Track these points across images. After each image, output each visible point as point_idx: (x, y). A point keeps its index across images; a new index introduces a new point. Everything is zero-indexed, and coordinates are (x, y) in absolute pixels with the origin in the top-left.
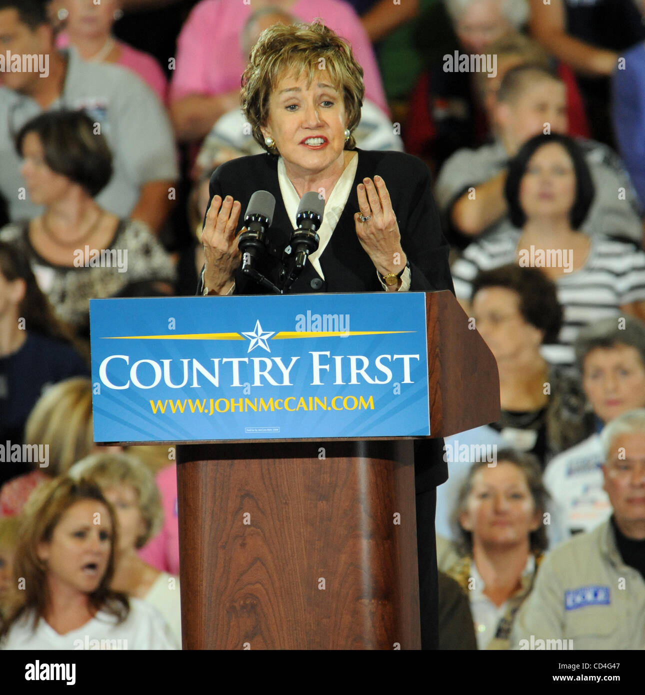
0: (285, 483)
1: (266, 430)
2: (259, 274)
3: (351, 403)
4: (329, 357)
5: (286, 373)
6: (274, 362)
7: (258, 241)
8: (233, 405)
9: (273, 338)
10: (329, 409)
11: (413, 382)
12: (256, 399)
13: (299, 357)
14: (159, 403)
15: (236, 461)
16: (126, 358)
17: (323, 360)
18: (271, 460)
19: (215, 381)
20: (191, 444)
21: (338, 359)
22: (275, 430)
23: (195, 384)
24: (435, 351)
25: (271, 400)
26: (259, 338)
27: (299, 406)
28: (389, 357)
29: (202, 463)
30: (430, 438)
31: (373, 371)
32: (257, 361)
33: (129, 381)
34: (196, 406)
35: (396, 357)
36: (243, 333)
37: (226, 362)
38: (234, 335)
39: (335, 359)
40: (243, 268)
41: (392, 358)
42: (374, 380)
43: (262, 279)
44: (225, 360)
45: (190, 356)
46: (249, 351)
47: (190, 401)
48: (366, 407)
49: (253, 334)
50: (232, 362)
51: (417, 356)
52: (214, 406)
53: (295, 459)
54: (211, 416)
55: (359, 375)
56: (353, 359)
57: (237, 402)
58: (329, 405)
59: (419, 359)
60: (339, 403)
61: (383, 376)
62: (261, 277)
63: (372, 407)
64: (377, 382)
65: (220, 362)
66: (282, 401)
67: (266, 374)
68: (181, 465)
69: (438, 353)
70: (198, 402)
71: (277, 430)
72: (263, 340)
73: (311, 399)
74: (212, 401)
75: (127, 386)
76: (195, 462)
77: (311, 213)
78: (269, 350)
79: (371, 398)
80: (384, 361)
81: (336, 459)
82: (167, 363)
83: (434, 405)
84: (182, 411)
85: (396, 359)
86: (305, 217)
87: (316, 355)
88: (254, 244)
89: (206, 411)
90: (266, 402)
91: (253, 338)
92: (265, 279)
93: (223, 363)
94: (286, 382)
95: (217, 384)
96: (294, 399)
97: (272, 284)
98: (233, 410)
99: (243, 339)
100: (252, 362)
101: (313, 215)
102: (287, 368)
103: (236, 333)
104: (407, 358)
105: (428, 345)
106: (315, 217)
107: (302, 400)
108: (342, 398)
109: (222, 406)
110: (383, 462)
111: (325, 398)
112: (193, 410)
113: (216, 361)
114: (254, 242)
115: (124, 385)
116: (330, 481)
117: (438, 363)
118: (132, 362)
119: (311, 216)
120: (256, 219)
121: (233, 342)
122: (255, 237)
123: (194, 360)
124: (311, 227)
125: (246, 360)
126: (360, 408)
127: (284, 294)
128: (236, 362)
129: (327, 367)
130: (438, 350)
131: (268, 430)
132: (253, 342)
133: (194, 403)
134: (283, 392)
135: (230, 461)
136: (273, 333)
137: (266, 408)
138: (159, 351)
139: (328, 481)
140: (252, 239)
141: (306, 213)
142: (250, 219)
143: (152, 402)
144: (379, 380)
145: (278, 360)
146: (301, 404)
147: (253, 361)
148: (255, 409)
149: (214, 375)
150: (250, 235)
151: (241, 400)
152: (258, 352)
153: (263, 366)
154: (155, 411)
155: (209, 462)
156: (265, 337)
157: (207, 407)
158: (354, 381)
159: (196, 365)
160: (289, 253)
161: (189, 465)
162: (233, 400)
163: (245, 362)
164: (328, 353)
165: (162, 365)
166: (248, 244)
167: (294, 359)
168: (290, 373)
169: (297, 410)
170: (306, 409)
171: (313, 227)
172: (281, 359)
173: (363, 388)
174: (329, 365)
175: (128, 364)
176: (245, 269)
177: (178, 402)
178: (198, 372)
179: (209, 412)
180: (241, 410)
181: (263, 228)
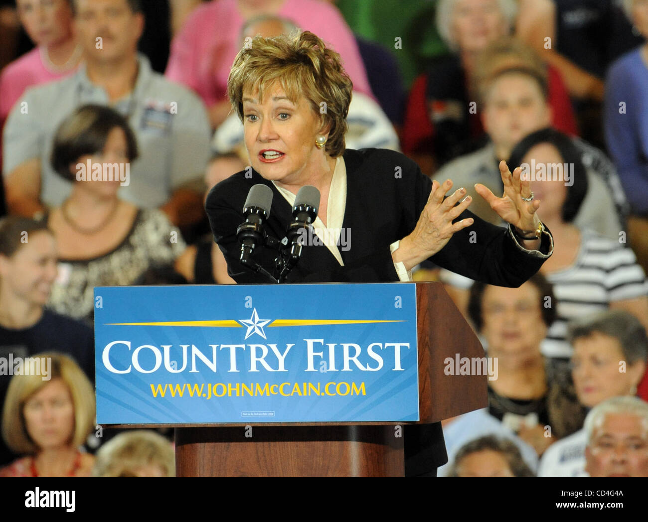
0: (280, 466)
1: (261, 414)
2: (256, 264)
3: (343, 389)
4: (323, 344)
5: (281, 359)
6: (270, 349)
7: (256, 232)
8: (230, 389)
9: (270, 326)
10: (323, 394)
11: (403, 370)
12: (252, 384)
13: (294, 345)
14: (160, 387)
15: (233, 444)
16: (128, 344)
17: (317, 347)
18: (266, 444)
19: (213, 367)
20: (189, 426)
21: (332, 347)
22: (271, 414)
23: (194, 370)
24: (425, 340)
25: (267, 384)
26: (255, 325)
27: (293, 391)
28: (380, 345)
29: (200, 446)
30: (419, 423)
31: (365, 358)
32: (253, 347)
33: (131, 366)
34: (195, 390)
35: (387, 345)
36: (240, 321)
37: (223, 348)
38: (232, 323)
39: (328, 346)
40: (241, 258)
41: (384, 346)
42: (366, 368)
43: (259, 269)
44: (223, 346)
45: (190, 343)
46: (246, 338)
47: (189, 385)
48: (358, 393)
49: (250, 321)
50: (229, 348)
51: (408, 345)
52: (212, 390)
53: (289, 443)
54: (209, 400)
55: (351, 362)
56: (346, 347)
57: (234, 386)
58: (323, 390)
59: (409, 348)
60: (332, 389)
61: (374, 364)
62: (258, 267)
63: (364, 393)
64: (369, 369)
65: (218, 348)
66: (277, 386)
67: (262, 360)
68: (180, 447)
69: (427, 343)
70: (196, 386)
71: (273, 414)
72: (259, 328)
73: (305, 384)
74: (210, 385)
75: (128, 371)
76: (193, 444)
77: (307, 206)
78: (265, 338)
79: (363, 385)
80: (375, 349)
81: (329, 443)
82: (167, 348)
83: (423, 392)
84: (181, 395)
85: (388, 347)
86: (301, 209)
87: (310, 343)
88: (252, 235)
89: (204, 395)
90: (262, 387)
91: (250, 325)
92: (262, 269)
93: (221, 349)
94: (282, 368)
95: (214, 370)
96: (289, 384)
97: (268, 273)
98: (230, 395)
99: (240, 326)
100: (248, 349)
101: (309, 207)
102: (282, 355)
103: (233, 321)
104: (397, 346)
105: (418, 333)
106: (311, 210)
107: (296, 385)
108: (335, 384)
109: (220, 390)
110: (374, 445)
111: (319, 384)
112: (191, 394)
113: (214, 347)
114: (252, 234)
115: (126, 369)
116: (323, 464)
117: (427, 352)
118: (134, 348)
119: (307, 209)
120: (255, 211)
121: (231, 329)
122: (253, 229)
123: (194, 347)
124: (307, 219)
125: (243, 346)
126: (352, 394)
127: (279, 283)
128: (233, 348)
129: (321, 354)
130: (427, 339)
131: (263, 414)
132: (250, 329)
133: (192, 387)
134: (278, 378)
135: (227, 444)
136: (269, 320)
137: (262, 393)
138: (159, 337)
139: (321, 463)
140: (250, 230)
141: (302, 206)
142: (248, 211)
143: (152, 386)
144: (371, 366)
145: (274, 347)
146: (296, 389)
147: (249, 347)
148: (251, 393)
149: (212, 361)
150: (249, 226)
151: (238, 385)
152: (255, 339)
153: (259, 352)
154: (155, 395)
155: (207, 444)
156: (262, 325)
157: (205, 391)
158: (347, 368)
159: (195, 350)
160: (285, 244)
161: (187, 447)
162: (230, 385)
163: (242, 348)
164: (322, 341)
165: (162, 350)
166: (246, 235)
167: (289, 346)
168: (285, 360)
169: (292, 395)
170: (300, 394)
171: (309, 219)
172: (277, 346)
173: (355, 375)
174: (322, 352)
175: (130, 349)
176: (243, 259)
177: (178, 386)
178: (197, 358)
179: (207, 396)
180: (238, 395)
181: (260, 220)
